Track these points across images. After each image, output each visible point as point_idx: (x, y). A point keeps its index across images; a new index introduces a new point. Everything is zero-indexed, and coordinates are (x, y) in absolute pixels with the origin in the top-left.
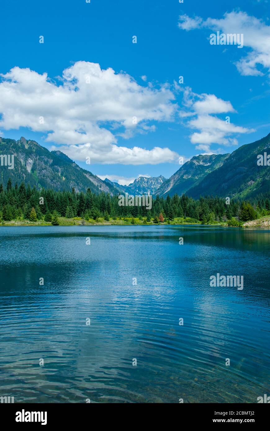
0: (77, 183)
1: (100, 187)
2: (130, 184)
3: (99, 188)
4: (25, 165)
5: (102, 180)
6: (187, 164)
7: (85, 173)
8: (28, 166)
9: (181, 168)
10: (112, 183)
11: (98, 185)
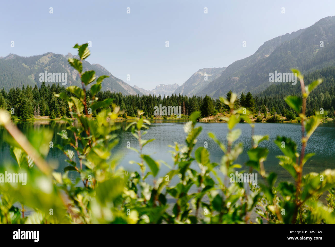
0: (111, 88)
1: (130, 91)
2: (153, 90)
3: (129, 93)
4: (72, 75)
5: (131, 86)
6: (195, 75)
7: (118, 81)
8: (74, 75)
9: (190, 78)
10: (139, 88)
11: (127, 90)
